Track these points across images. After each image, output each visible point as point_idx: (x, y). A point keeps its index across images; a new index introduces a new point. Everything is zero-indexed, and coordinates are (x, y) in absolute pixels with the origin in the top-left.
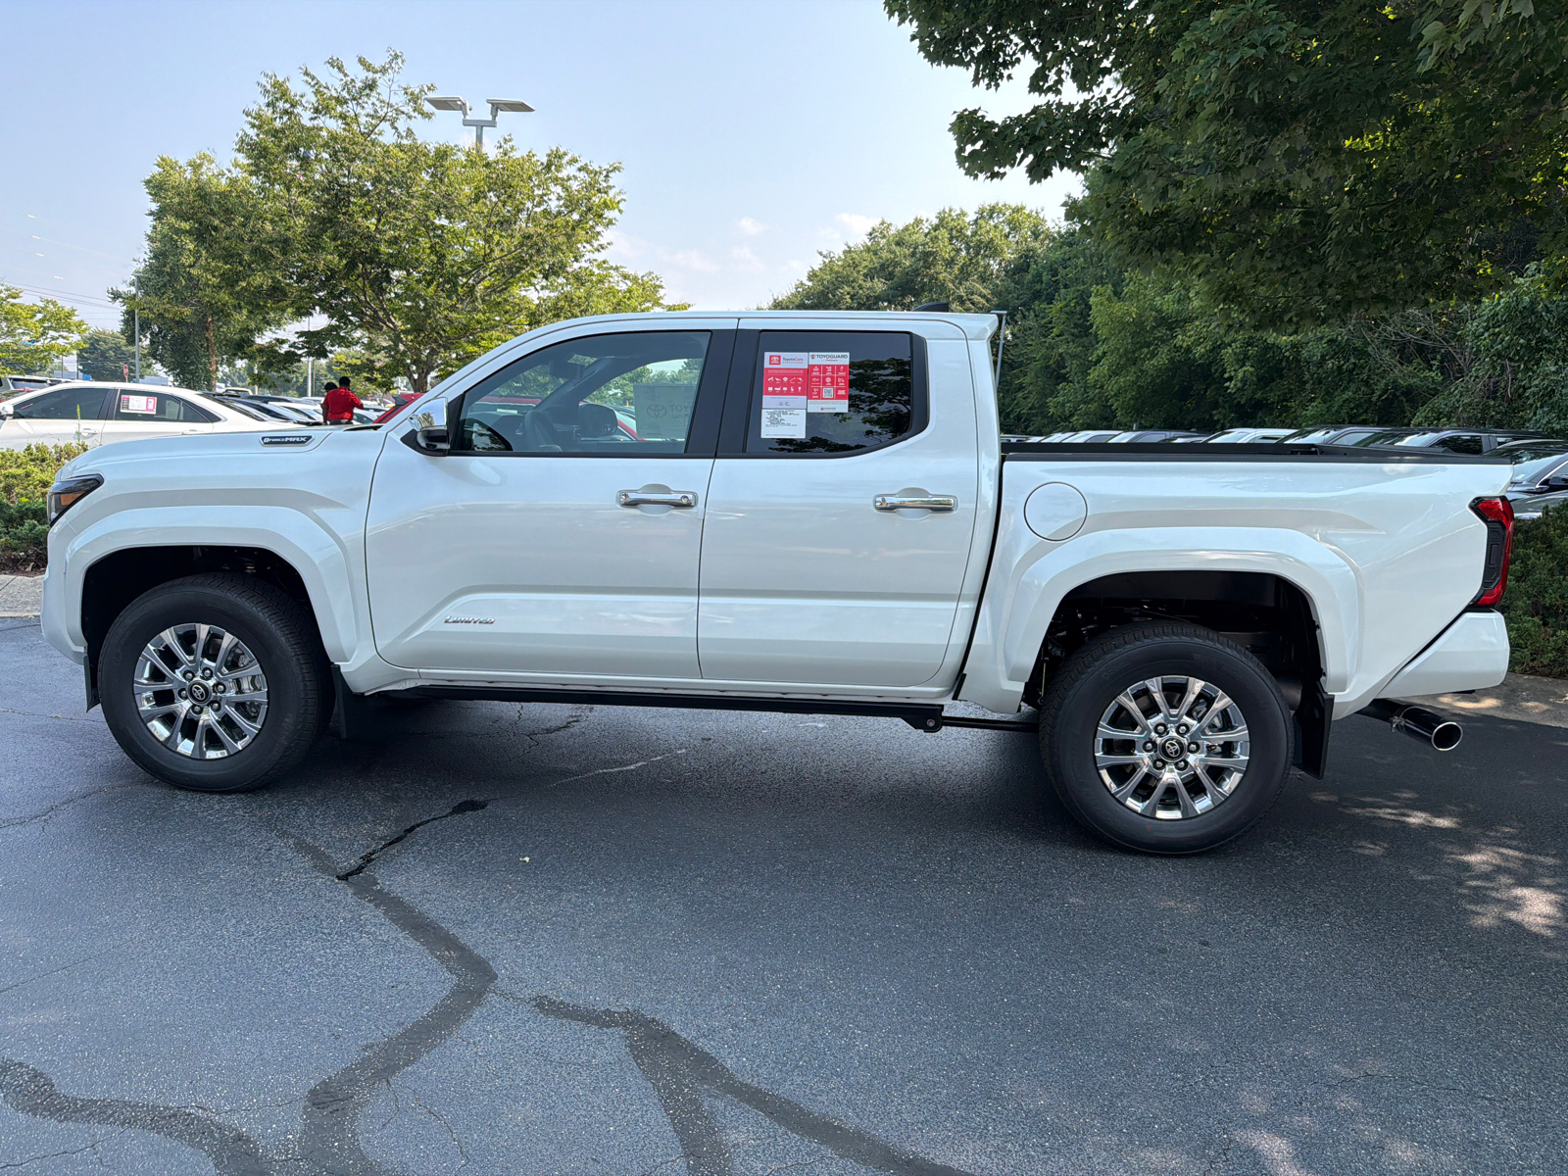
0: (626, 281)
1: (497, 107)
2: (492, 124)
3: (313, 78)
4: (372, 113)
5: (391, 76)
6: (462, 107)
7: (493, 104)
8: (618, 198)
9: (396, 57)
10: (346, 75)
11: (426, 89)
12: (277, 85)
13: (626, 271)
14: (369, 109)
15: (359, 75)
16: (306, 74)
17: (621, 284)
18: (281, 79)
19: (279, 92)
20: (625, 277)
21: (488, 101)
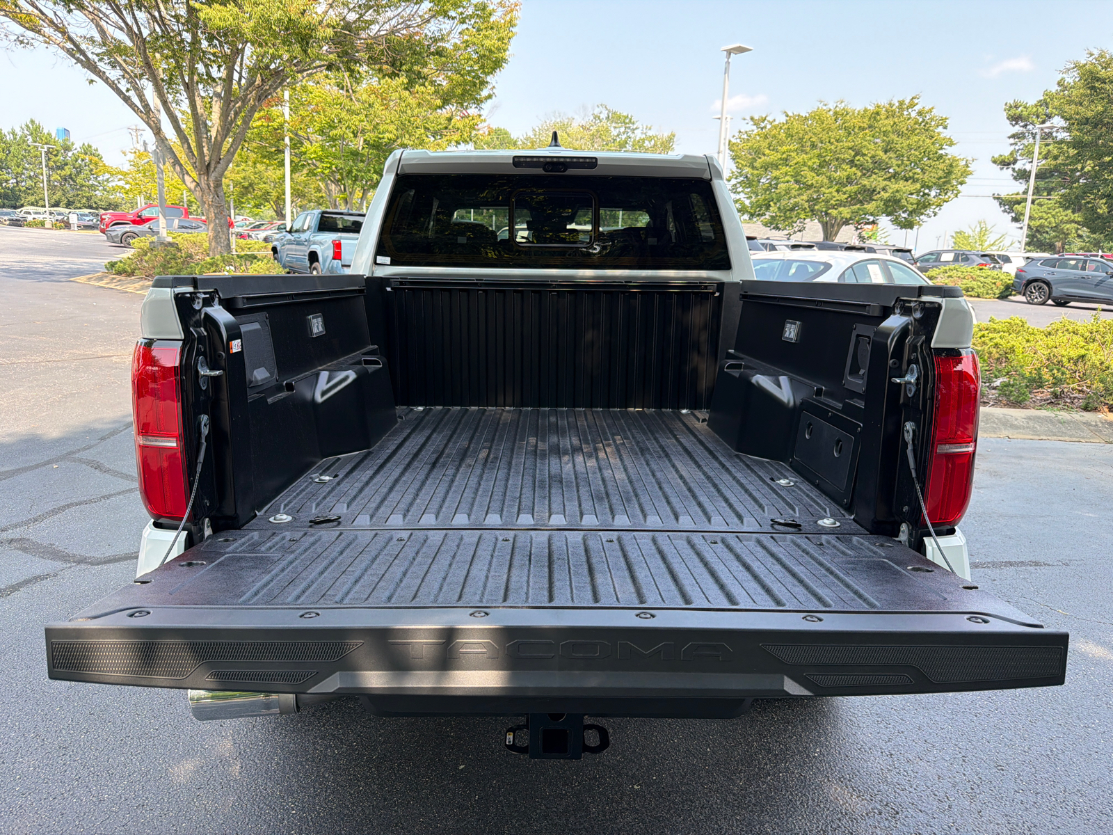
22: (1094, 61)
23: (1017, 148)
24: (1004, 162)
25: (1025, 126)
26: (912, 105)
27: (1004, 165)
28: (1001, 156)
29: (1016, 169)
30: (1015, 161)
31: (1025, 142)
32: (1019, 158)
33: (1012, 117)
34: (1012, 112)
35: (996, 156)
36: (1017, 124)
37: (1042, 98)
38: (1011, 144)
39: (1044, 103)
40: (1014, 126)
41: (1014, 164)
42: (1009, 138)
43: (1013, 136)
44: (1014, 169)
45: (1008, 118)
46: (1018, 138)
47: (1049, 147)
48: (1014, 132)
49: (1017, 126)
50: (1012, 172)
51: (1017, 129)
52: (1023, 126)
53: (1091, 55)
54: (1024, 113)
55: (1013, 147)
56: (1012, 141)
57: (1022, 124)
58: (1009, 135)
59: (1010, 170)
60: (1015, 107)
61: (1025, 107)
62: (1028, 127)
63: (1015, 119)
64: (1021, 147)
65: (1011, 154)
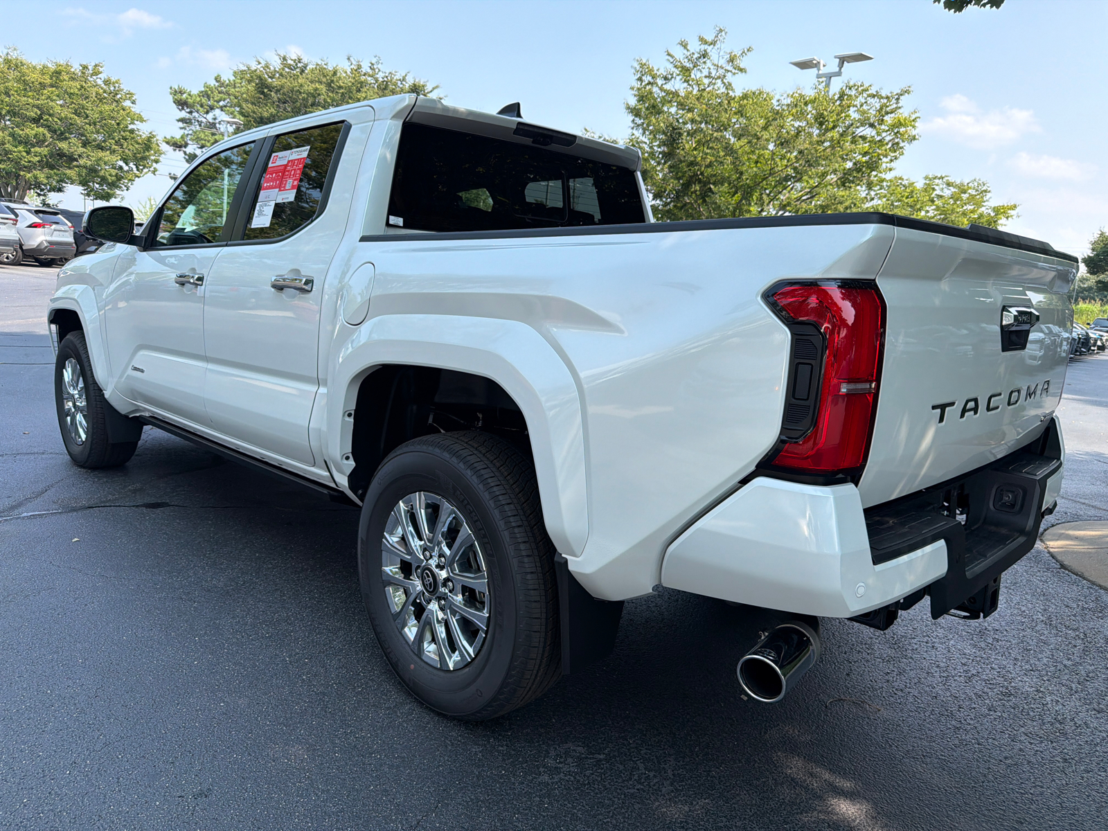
0: (950, 188)
1: (843, 60)
2: (839, 74)
3: (672, 57)
4: (707, 75)
5: (719, 46)
6: (817, 65)
7: (840, 58)
8: (913, 117)
9: (721, 31)
10: (688, 50)
11: (746, 51)
12: (642, 65)
13: (951, 180)
14: (705, 72)
15: (695, 47)
16: (669, 55)
17: (945, 190)
18: (644, 61)
19: (644, 70)
20: (949, 184)
21: (836, 57)
22: (262, 69)
23: (186, 132)
24: (177, 144)
25: (191, 113)
26: (96, 73)
27: (177, 147)
28: (173, 138)
29: (188, 153)
30: (186, 145)
31: (193, 128)
32: (189, 142)
33: (179, 102)
34: (178, 96)
35: (169, 137)
36: (183, 109)
37: (203, 89)
38: (181, 128)
39: (205, 94)
40: (180, 110)
41: (185, 147)
42: (178, 121)
43: (182, 120)
44: (185, 153)
45: (174, 102)
46: (186, 123)
47: (216, 137)
48: (182, 117)
49: (183, 111)
50: (184, 155)
51: (183, 114)
52: (189, 113)
53: (259, 63)
54: (189, 100)
55: (183, 131)
56: (181, 124)
57: (188, 110)
58: (178, 119)
59: (182, 152)
60: (180, 92)
61: (190, 95)
62: (193, 114)
63: (182, 104)
64: (190, 132)
65: (182, 137)
